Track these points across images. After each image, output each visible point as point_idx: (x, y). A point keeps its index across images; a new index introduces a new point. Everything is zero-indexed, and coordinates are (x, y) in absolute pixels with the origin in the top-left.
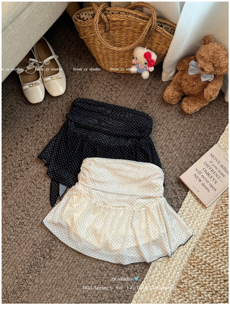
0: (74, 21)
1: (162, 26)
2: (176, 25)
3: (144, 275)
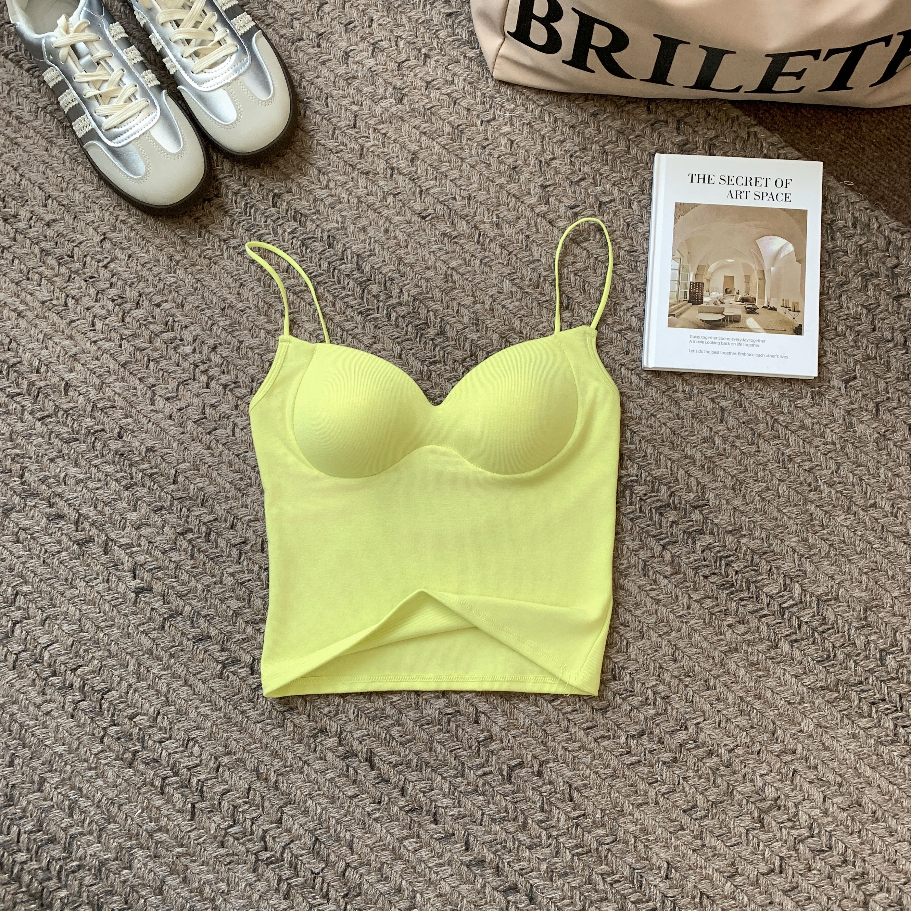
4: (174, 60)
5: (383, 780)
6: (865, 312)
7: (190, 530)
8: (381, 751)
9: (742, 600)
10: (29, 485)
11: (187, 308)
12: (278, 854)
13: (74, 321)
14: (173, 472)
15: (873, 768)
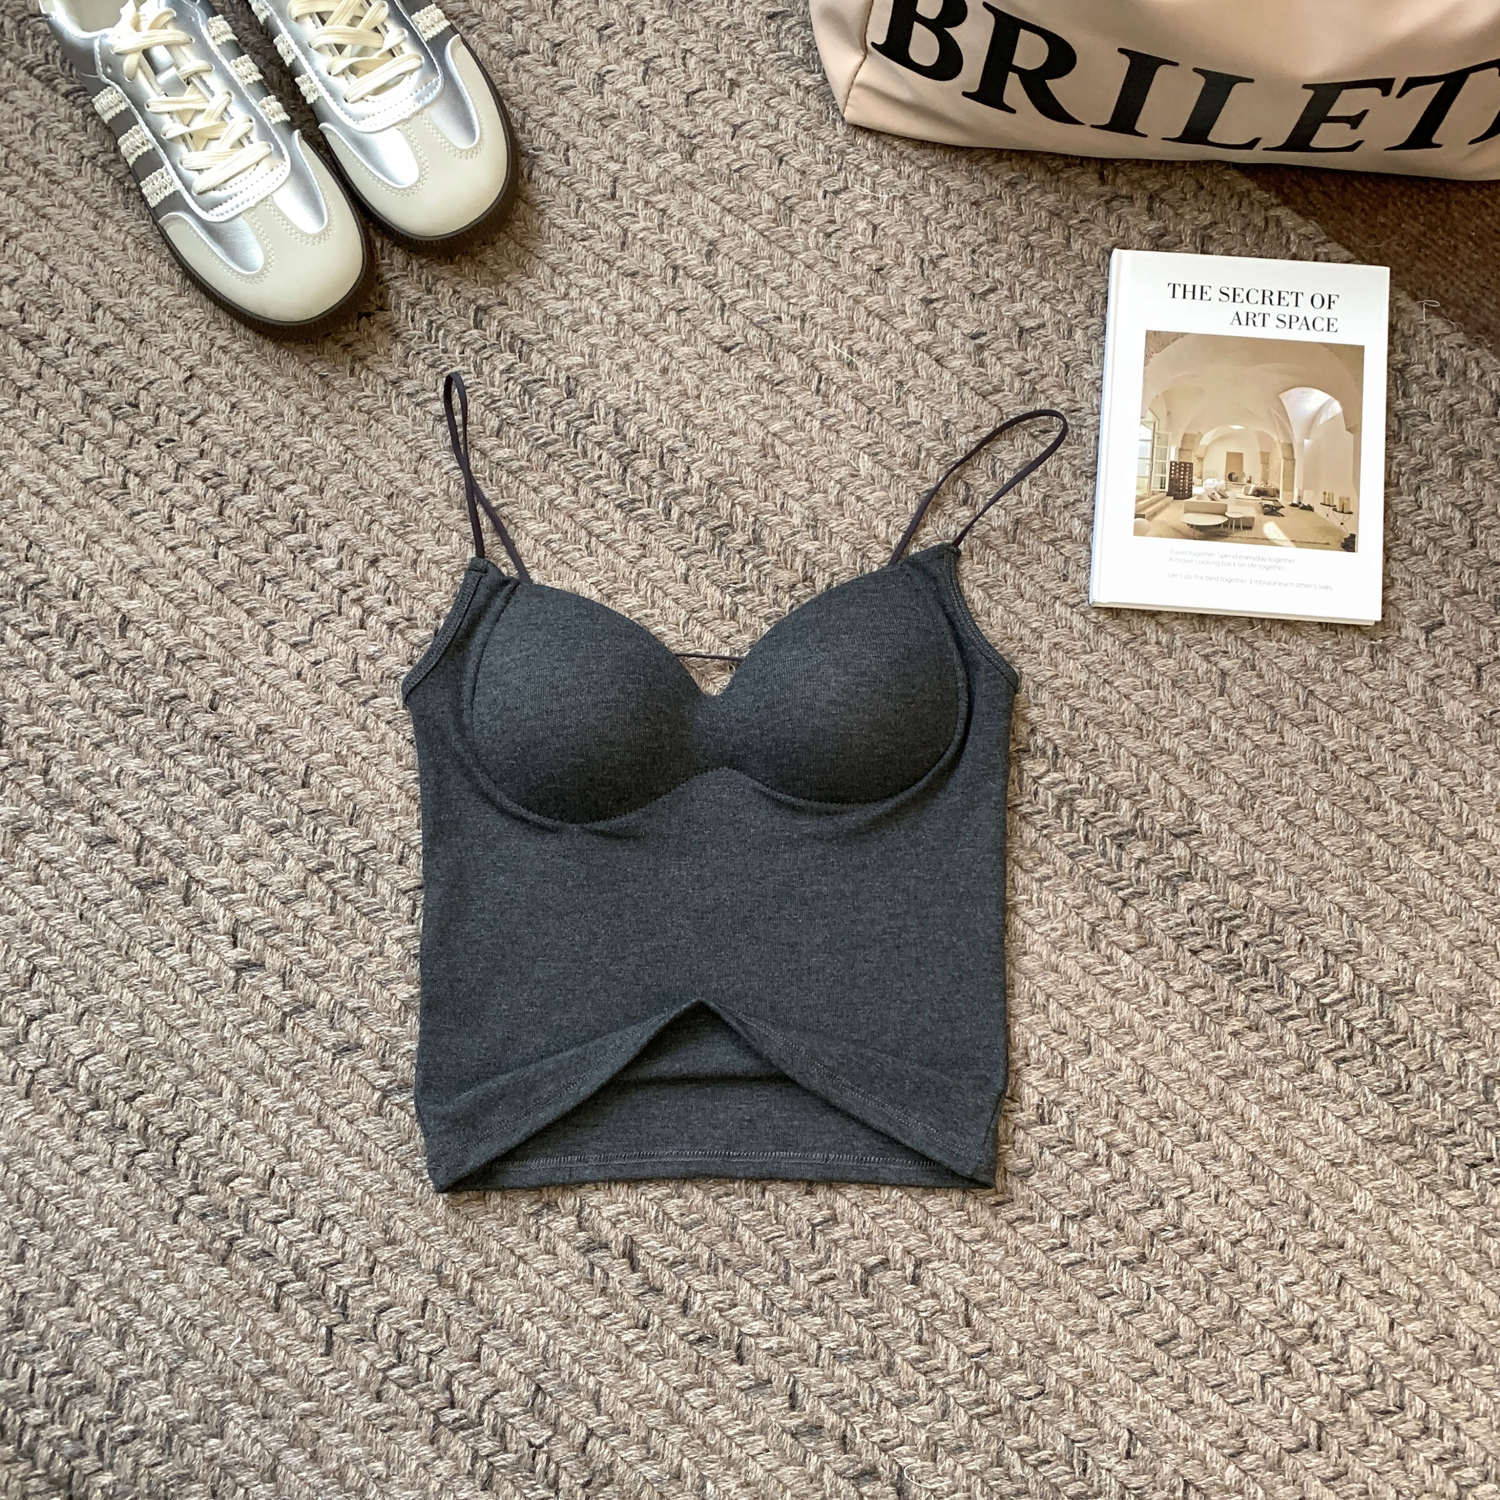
4: (315, 79)
5: (652, 1289)
6: (1458, 515)
7: (330, 866)
8: (650, 1241)
9: (1254, 990)
10: (58, 787)
11: (329, 493)
12: (474, 1412)
13: (139, 513)
14: (302, 767)
15: (1472, 1273)
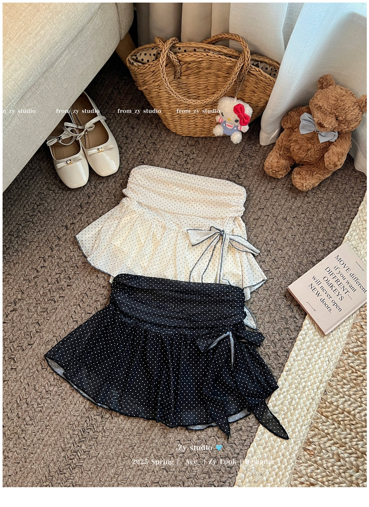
0: (128, 65)
1: (257, 66)
2: (279, 64)
3: (253, 434)
